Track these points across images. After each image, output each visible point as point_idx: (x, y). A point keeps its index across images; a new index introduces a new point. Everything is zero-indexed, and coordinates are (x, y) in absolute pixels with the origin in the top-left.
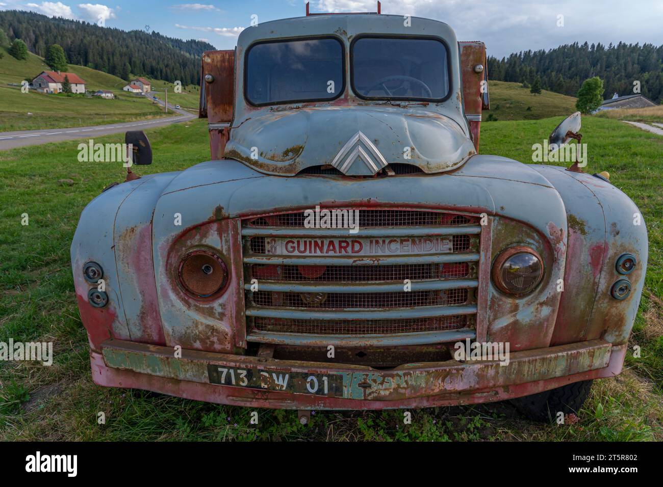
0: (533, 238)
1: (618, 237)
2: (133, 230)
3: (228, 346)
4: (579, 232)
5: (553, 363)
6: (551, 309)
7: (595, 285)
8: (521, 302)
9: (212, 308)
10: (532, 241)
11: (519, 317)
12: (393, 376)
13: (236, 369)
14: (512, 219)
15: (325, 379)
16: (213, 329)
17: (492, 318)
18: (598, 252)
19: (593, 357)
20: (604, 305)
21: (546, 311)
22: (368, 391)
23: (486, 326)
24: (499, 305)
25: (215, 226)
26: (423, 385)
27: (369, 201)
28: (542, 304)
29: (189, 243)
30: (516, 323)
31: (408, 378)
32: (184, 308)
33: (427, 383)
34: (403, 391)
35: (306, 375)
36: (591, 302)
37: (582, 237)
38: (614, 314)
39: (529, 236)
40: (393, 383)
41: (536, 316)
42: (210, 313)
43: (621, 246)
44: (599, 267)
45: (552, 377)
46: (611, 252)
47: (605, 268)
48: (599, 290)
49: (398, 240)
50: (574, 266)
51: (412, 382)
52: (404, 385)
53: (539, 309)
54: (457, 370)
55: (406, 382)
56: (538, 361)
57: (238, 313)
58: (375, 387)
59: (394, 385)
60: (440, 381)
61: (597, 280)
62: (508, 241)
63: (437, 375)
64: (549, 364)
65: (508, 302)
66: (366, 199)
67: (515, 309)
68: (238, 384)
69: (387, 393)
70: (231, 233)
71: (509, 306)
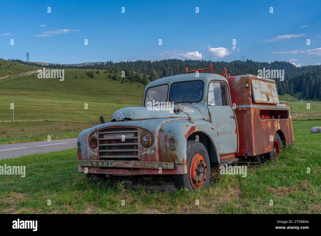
0: (149, 133)
1: (170, 133)
2: (86, 135)
3: (96, 159)
4: (161, 132)
5: (154, 164)
6: (154, 151)
7: (166, 145)
8: (148, 149)
9: (95, 150)
10: (149, 134)
11: (147, 152)
12: (116, 162)
13: (95, 162)
14: (144, 129)
15: (106, 162)
16: (94, 155)
17: (141, 152)
18: (166, 137)
19: (167, 165)
20: (170, 151)
21: (153, 151)
22: (112, 165)
23: (140, 154)
24: (143, 149)
25: (96, 132)
26: (122, 164)
27: (117, 125)
28: (152, 149)
29: (92, 136)
30: (146, 154)
31: (119, 162)
32: (90, 150)
33: (123, 164)
34: (118, 165)
35: (104, 162)
36: (167, 150)
37: (162, 133)
38: (173, 154)
39: (148, 133)
40: (116, 163)
41: (151, 152)
42: (94, 151)
43: (171, 135)
44: (166, 141)
45: (154, 168)
46: (168, 137)
47: (168, 141)
48: (168, 147)
49: (123, 134)
50: (161, 140)
51: (120, 163)
52: (118, 164)
53: (151, 150)
54: (129, 162)
55: (119, 163)
56: (150, 163)
57: (98, 151)
58: (113, 164)
59: (116, 164)
60: (126, 164)
61: (166, 144)
62: (144, 134)
63: (125, 163)
64: (153, 164)
65: (145, 149)
66: (116, 125)
67: (147, 150)
68: (95, 166)
69: (115, 165)
70: (98, 134)
71: (145, 150)
